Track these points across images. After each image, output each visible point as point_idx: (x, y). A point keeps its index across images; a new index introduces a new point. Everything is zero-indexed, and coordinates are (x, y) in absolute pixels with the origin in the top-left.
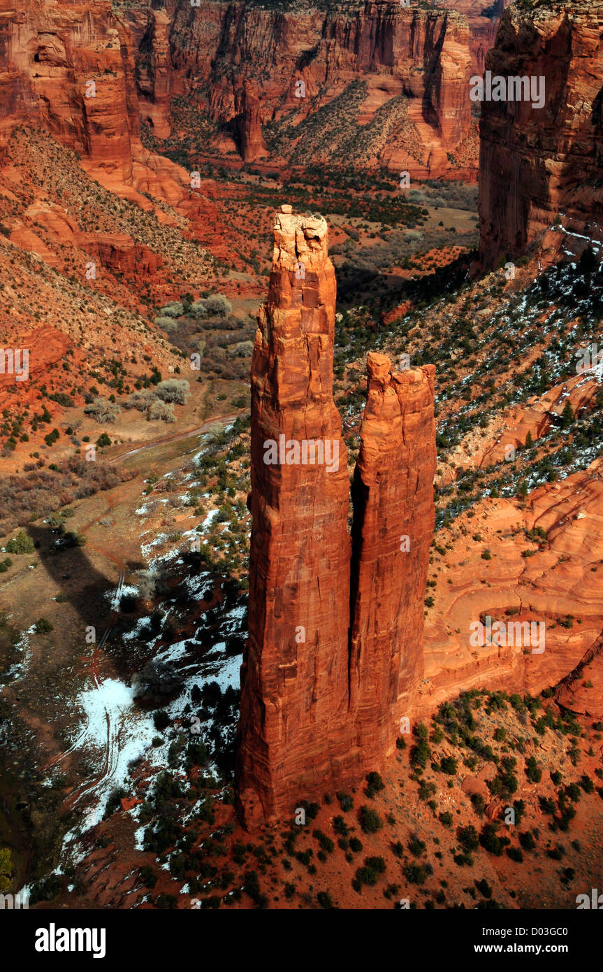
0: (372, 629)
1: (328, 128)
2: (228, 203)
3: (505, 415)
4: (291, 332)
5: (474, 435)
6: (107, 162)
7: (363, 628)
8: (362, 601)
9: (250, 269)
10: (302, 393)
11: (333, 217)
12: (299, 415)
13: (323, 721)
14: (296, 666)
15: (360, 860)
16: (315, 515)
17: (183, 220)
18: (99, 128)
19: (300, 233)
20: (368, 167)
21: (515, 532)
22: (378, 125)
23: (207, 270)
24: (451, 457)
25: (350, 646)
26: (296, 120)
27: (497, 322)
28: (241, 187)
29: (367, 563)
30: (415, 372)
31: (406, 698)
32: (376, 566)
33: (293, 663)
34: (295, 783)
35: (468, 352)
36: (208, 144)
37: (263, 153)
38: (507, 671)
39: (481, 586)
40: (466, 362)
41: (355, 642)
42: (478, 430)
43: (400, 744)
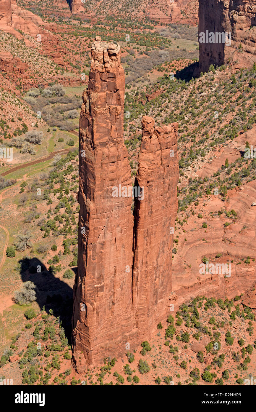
0: (144, 265)
2: (63, 35)
3: (214, 150)
4: (101, 105)
5: (198, 161)
7: (139, 265)
8: (139, 250)
9: (74, 70)
10: (107, 138)
12: (105, 150)
13: (118, 315)
14: (104, 286)
16: (114, 204)
17: (39, 44)
19: (106, 51)
20: (138, 17)
21: (220, 213)
23: (52, 71)
24: (185, 173)
25: (133, 275)
27: (209, 100)
28: (70, 26)
29: (142, 230)
30: (167, 127)
31: (162, 302)
32: (146, 231)
33: (102, 284)
34: (103, 348)
37: (82, 9)
38: (216, 287)
39: (202, 242)
40: (193, 122)
41: (135, 272)
42: (199, 158)
43: (159, 327)
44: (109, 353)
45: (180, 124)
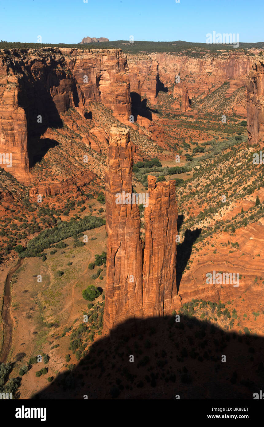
1: (214, 99)
3: (236, 202)
4: (115, 167)
5: (224, 209)
6: (122, 113)
7: (147, 274)
8: (146, 264)
11: (209, 132)
14: (120, 286)
16: (126, 232)
18: (120, 102)
19: (118, 133)
20: (228, 113)
21: (227, 244)
22: (233, 98)
23: (155, 151)
24: (214, 217)
26: (203, 97)
27: (242, 168)
28: (178, 121)
29: (148, 250)
30: (167, 182)
31: (169, 301)
35: (230, 179)
36: (170, 106)
37: (190, 109)
39: (210, 263)
40: (228, 183)
41: (144, 279)
42: (225, 207)
45: (220, 184)
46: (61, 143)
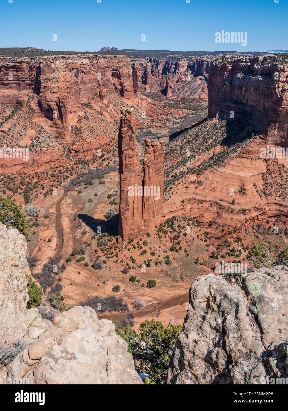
0: (147, 201)
1: (187, 89)
2: (158, 107)
3: (200, 155)
4: (125, 133)
6: (128, 98)
7: (145, 201)
9: (160, 122)
10: (128, 147)
11: (184, 110)
12: (127, 152)
13: (136, 221)
15: (141, 250)
17: (146, 111)
18: (126, 90)
20: (195, 98)
21: (194, 182)
22: (199, 88)
23: (149, 122)
24: (186, 165)
25: (143, 205)
28: (164, 103)
31: (158, 217)
33: (128, 208)
34: (129, 234)
35: (196, 140)
37: (171, 95)
38: (185, 212)
39: (184, 193)
41: (144, 204)
42: (193, 159)
43: (156, 227)
44: (131, 236)
46: (89, 117)
